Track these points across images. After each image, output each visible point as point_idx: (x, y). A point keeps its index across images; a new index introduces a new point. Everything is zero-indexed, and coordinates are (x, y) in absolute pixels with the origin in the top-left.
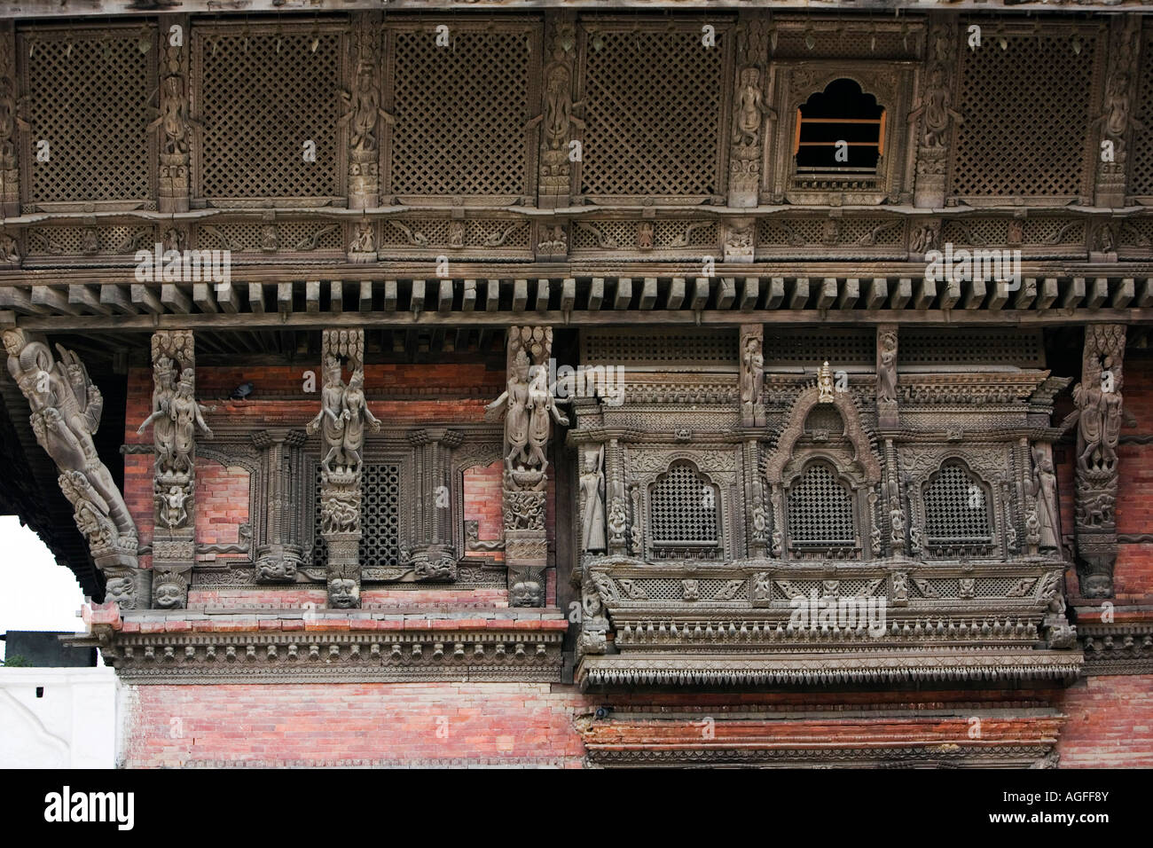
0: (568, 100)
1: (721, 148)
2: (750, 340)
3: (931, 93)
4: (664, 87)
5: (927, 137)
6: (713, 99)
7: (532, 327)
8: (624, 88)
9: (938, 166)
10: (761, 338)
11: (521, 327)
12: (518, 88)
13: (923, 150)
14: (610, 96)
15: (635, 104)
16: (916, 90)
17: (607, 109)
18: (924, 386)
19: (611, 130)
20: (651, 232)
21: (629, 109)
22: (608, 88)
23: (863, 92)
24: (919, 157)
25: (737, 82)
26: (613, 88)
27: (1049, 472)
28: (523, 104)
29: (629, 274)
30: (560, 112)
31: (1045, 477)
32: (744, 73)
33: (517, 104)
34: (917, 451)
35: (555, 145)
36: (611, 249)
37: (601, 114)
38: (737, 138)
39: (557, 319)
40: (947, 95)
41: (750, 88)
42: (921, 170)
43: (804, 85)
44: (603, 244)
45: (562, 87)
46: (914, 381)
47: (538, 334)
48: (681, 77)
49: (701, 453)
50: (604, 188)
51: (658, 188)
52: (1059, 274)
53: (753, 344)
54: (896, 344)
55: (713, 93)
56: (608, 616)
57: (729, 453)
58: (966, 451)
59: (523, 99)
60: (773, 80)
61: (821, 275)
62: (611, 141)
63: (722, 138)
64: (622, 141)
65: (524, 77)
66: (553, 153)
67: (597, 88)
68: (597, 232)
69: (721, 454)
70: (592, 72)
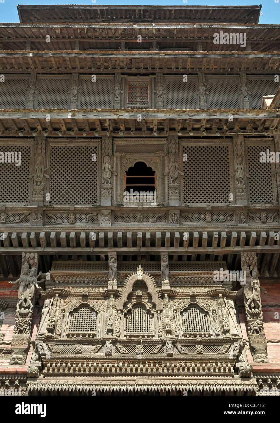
0: (43, 167)
1: (98, 186)
2: (112, 258)
3: (171, 164)
4: (77, 165)
5: (171, 180)
6: (95, 169)
7: (30, 253)
8: (64, 165)
9: (177, 191)
10: (116, 257)
11: (26, 253)
12: (27, 165)
13: (170, 185)
14: (59, 168)
15: (68, 171)
16: (166, 165)
17: (58, 173)
18: (180, 277)
19: (59, 181)
20: (74, 217)
21: (66, 173)
22: (58, 165)
23: (148, 166)
24: (169, 188)
25: (102, 162)
26: (60, 165)
27: (233, 308)
28: (28, 171)
29: (64, 231)
30: (40, 171)
31: (231, 310)
32: (105, 158)
33: (26, 171)
34: (178, 300)
35: (39, 184)
36: (59, 224)
37: (56, 175)
38: (103, 181)
39: (40, 249)
40: (177, 165)
41: (107, 164)
42: (170, 192)
43: (126, 163)
44: (57, 222)
45: (41, 163)
46: (176, 275)
47: (32, 255)
48: (83, 161)
49: (92, 301)
50: (57, 202)
51: (77, 202)
52: (226, 230)
53: (113, 260)
54: (168, 260)
55: (95, 167)
56: (42, 361)
57: (103, 301)
58: (198, 301)
59: (28, 169)
60: (115, 162)
61: (136, 231)
62: (59, 184)
63: (98, 183)
64: (63, 184)
65: (29, 161)
66: (38, 186)
67: (54, 165)
68: (54, 217)
69: (100, 301)
70: (52, 160)
